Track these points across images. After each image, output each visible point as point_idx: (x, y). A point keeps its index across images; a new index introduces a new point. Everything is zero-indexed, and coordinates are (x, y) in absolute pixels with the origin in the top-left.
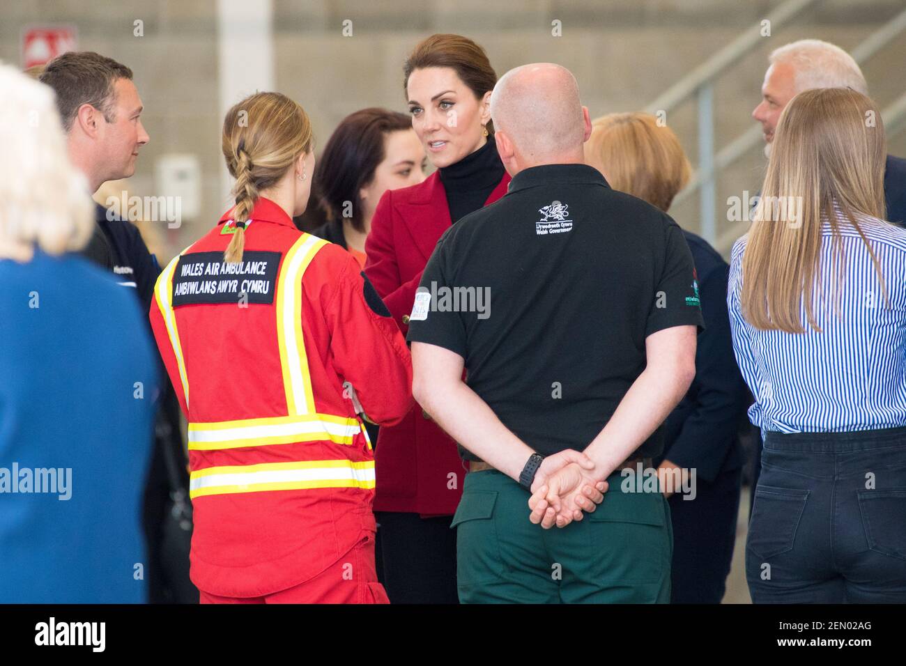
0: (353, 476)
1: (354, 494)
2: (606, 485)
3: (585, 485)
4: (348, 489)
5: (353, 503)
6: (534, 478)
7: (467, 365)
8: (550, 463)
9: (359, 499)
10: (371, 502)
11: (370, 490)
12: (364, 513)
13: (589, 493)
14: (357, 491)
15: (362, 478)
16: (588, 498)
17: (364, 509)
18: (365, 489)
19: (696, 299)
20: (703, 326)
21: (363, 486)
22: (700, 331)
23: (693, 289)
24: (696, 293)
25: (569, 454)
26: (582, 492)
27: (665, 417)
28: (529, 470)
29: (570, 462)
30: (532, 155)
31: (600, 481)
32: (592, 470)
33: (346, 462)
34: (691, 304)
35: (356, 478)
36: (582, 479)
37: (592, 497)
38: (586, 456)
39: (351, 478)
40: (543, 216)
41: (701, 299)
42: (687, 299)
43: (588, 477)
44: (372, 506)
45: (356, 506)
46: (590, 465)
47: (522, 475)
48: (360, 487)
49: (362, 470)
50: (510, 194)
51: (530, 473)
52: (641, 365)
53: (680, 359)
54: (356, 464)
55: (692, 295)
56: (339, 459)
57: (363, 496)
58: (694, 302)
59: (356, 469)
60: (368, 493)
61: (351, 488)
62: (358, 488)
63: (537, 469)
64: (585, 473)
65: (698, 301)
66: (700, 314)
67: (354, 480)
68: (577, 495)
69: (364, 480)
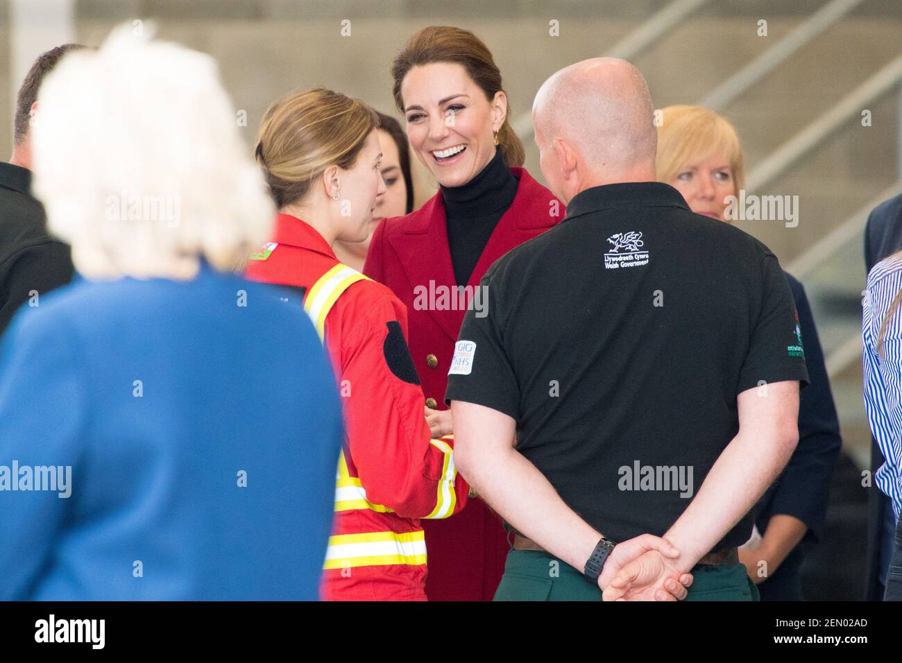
0: (398, 551)
1: (401, 573)
2: (691, 577)
3: (669, 578)
4: (392, 567)
5: (400, 583)
6: (602, 567)
7: (520, 427)
8: (623, 550)
9: (406, 578)
10: (422, 579)
11: (419, 566)
12: (414, 594)
13: (672, 587)
14: (404, 569)
15: (409, 553)
16: (671, 593)
17: (412, 591)
18: (413, 566)
19: (799, 349)
20: (808, 380)
21: (411, 563)
22: (803, 385)
23: (796, 335)
24: (799, 340)
25: (647, 540)
26: (664, 585)
27: (762, 494)
28: (597, 558)
29: (648, 550)
30: (604, 164)
31: (685, 573)
32: (675, 559)
33: (388, 534)
34: (793, 354)
35: (402, 553)
36: (664, 569)
37: (675, 593)
38: (669, 543)
39: (396, 553)
40: (613, 247)
41: (805, 347)
42: (790, 348)
43: (672, 568)
44: (424, 585)
45: (404, 588)
46: (674, 553)
47: (588, 564)
48: (408, 564)
49: (410, 543)
50: (569, 219)
51: (598, 562)
52: (732, 428)
53: (781, 423)
54: (400, 536)
55: (796, 344)
56: (380, 531)
57: (411, 575)
58: (798, 351)
59: (401, 542)
60: (416, 570)
61: (396, 565)
62: (405, 565)
63: (607, 558)
64: (668, 564)
65: (802, 350)
66: (804, 366)
67: (399, 556)
68: (659, 589)
69: (412, 554)
